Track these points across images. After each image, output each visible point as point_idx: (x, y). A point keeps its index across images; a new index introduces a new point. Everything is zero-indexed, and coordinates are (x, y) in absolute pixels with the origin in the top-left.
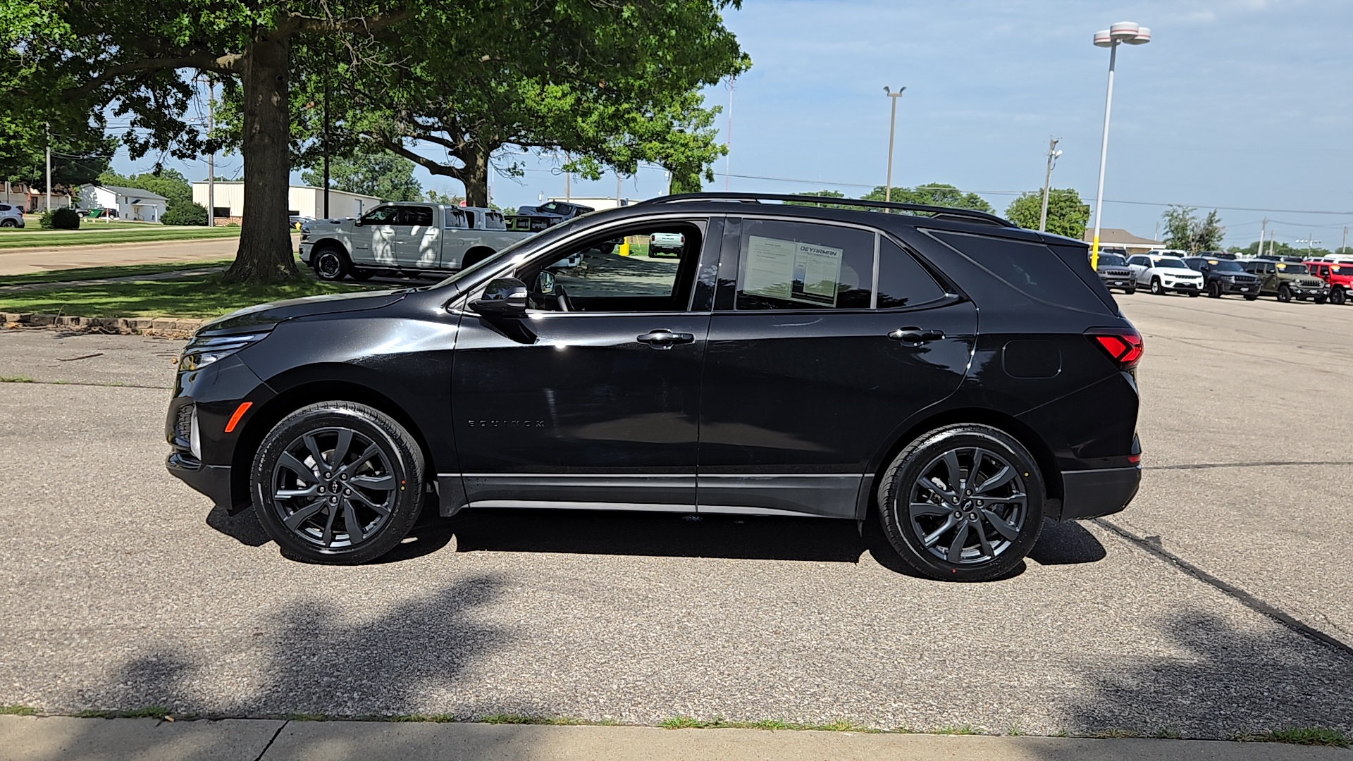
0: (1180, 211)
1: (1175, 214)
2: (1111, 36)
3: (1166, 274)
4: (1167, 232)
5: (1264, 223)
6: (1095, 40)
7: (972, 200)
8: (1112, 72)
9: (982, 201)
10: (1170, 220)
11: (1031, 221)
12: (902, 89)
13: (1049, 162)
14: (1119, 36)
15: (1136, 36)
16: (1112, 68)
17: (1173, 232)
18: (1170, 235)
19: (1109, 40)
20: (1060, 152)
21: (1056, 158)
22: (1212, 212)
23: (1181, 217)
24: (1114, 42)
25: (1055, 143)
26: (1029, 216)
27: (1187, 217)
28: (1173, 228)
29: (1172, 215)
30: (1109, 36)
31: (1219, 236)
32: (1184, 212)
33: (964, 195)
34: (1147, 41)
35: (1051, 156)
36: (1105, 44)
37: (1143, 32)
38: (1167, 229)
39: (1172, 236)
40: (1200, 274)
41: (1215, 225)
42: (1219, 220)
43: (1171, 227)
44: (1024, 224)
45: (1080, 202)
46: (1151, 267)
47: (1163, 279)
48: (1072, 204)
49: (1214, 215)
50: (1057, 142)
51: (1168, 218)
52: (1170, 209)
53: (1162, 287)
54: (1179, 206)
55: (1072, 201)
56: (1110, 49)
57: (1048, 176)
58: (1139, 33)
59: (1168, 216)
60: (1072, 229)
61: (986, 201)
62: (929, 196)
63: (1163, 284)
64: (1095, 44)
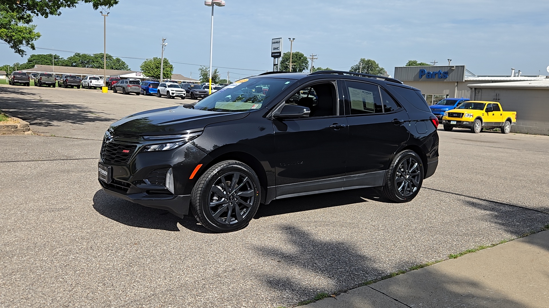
0: (205, 68)
1: (203, 69)
2: (212, 2)
3: (171, 90)
4: (201, 76)
5: (228, 73)
6: (205, 3)
7: (118, 61)
8: (212, 16)
9: (122, 61)
10: (201, 72)
11: (151, 70)
12: (108, 13)
13: (163, 47)
14: (215, 3)
15: (221, 3)
16: (212, 15)
17: (203, 76)
18: (202, 77)
19: (211, 4)
20: (167, 44)
21: (165, 46)
22: (216, 69)
23: (205, 70)
24: (212, 4)
25: (165, 40)
26: (150, 69)
27: (207, 70)
28: (202, 75)
29: (202, 70)
30: (211, 2)
31: (219, 78)
32: (206, 68)
33: (114, 58)
34: (224, 6)
35: (163, 45)
36: (209, 5)
37: (223, 2)
38: (201, 75)
39: (202, 78)
40: (184, 90)
41: (217, 73)
42: (218, 72)
43: (202, 74)
44: (149, 72)
45: (169, 64)
46: (167, 87)
47: (171, 92)
48: (166, 64)
49: (216, 70)
50: (165, 39)
51: (201, 71)
52: (201, 67)
53: (170, 96)
54: (204, 66)
55: (166, 63)
56: (211, 7)
57: (162, 53)
58: (222, 3)
59: (201, 70)
60: (167, 74)
61: (124, 61)
62: (100, 59)
63: (171, 94)
64: (205, 5)
